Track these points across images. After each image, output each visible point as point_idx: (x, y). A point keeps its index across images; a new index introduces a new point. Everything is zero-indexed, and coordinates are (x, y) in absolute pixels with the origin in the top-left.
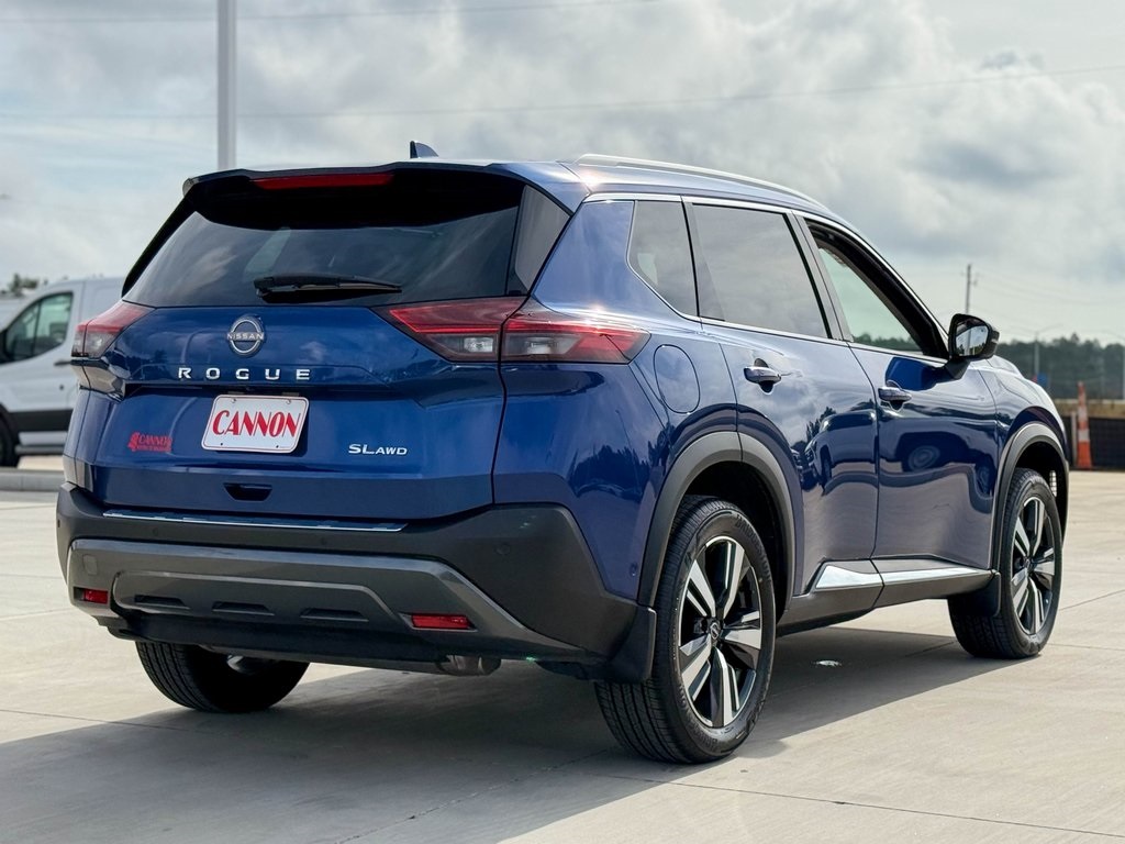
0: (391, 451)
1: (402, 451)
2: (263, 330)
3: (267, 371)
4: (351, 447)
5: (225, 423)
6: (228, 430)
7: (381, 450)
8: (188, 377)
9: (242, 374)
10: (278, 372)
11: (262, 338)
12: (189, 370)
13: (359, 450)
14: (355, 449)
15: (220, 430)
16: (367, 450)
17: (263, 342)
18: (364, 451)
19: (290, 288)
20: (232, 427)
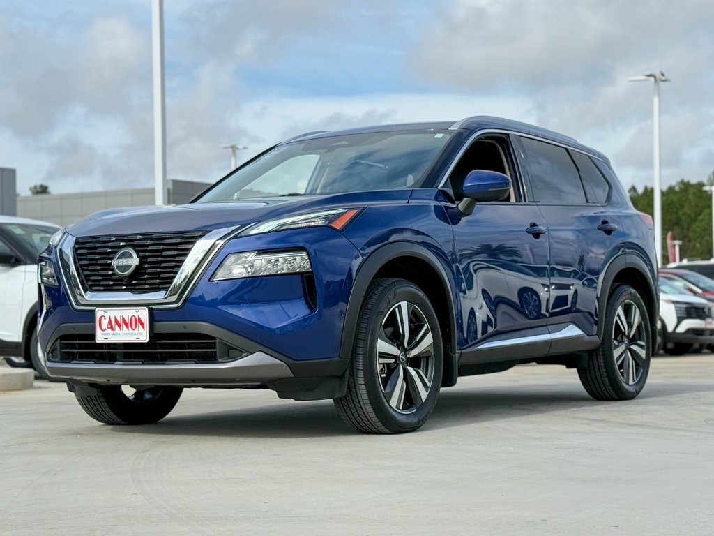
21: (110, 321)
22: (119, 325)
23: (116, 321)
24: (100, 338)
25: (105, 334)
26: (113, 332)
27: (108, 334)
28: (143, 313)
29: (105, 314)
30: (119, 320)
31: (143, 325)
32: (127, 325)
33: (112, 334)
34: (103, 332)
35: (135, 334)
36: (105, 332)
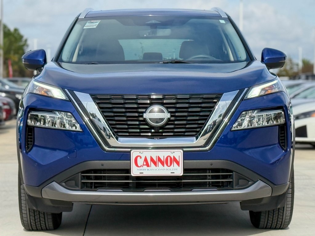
21: (146, 160)
22: (155, 163)
23: (152, 160)
24: (135, 172)
25: (141, 170)
26: (148, 168)
27: (144, 170)
28: (178, 154)
29: (140, 155)
30: (155, 159)
31: (178, 163)
32: (163, 164)
33: (148, 170)
34: (138, 168)
35: (170, 170)
36: (141, 168)
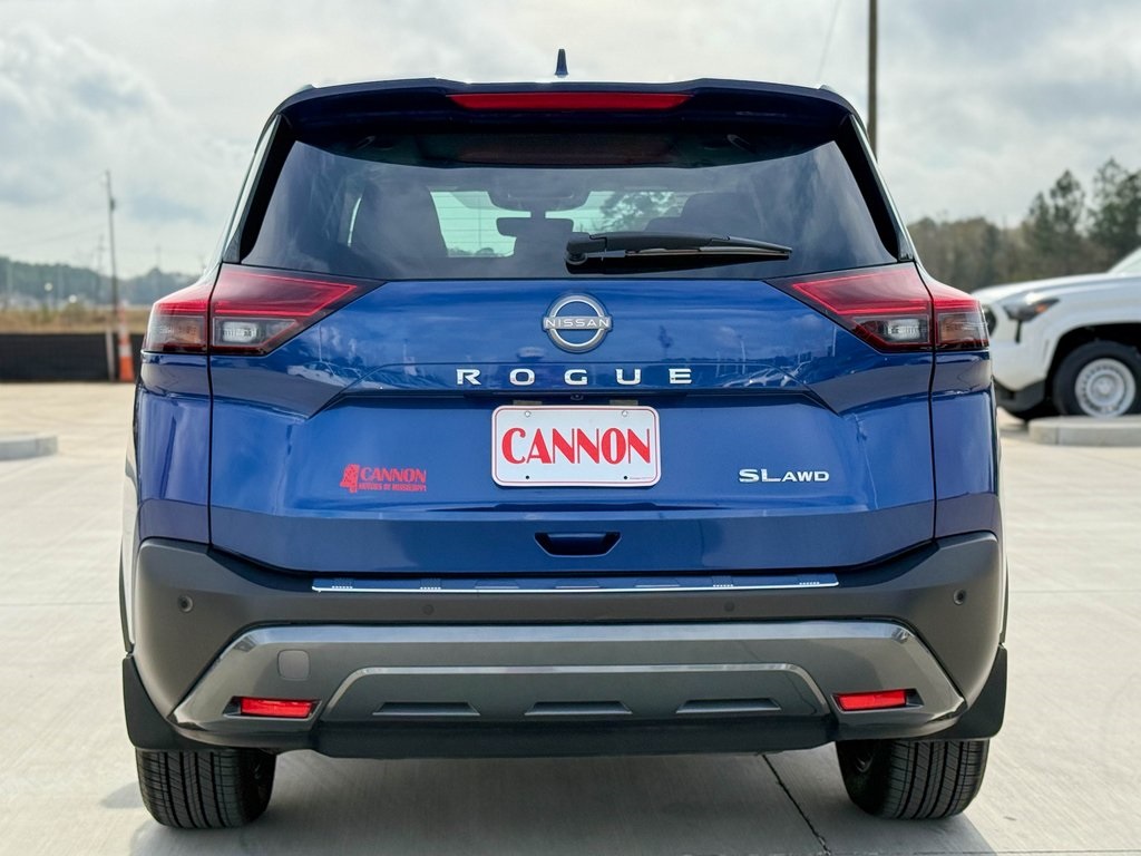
0: (805, 476)
1: (821, 476)
2: (607, 314)
3: (619, 373)
4: (742, 473)
5: (521, 447)
6: (531, 456)
7: (790, 476)
8: (476, 382)
9: (575, 377)
10: (638, 373)
11: (607, 325)
12: (476, 373)
13: (756, 478)
14: (748, 475)
15: (517, 456)
16: (768, 477)
17: (608, 332)
18: (765, 477)
19: (621, 254)
20: (536, 452)
